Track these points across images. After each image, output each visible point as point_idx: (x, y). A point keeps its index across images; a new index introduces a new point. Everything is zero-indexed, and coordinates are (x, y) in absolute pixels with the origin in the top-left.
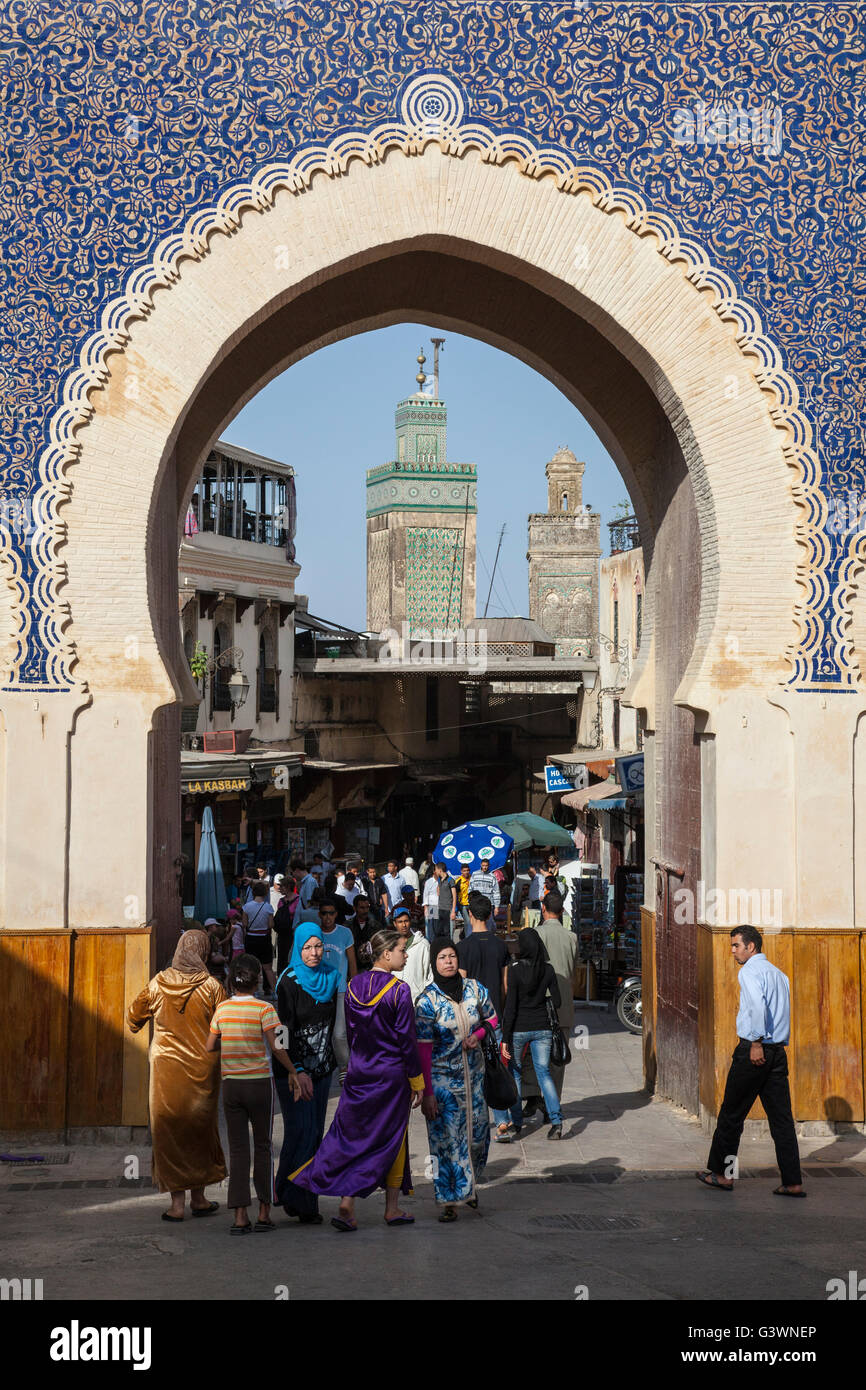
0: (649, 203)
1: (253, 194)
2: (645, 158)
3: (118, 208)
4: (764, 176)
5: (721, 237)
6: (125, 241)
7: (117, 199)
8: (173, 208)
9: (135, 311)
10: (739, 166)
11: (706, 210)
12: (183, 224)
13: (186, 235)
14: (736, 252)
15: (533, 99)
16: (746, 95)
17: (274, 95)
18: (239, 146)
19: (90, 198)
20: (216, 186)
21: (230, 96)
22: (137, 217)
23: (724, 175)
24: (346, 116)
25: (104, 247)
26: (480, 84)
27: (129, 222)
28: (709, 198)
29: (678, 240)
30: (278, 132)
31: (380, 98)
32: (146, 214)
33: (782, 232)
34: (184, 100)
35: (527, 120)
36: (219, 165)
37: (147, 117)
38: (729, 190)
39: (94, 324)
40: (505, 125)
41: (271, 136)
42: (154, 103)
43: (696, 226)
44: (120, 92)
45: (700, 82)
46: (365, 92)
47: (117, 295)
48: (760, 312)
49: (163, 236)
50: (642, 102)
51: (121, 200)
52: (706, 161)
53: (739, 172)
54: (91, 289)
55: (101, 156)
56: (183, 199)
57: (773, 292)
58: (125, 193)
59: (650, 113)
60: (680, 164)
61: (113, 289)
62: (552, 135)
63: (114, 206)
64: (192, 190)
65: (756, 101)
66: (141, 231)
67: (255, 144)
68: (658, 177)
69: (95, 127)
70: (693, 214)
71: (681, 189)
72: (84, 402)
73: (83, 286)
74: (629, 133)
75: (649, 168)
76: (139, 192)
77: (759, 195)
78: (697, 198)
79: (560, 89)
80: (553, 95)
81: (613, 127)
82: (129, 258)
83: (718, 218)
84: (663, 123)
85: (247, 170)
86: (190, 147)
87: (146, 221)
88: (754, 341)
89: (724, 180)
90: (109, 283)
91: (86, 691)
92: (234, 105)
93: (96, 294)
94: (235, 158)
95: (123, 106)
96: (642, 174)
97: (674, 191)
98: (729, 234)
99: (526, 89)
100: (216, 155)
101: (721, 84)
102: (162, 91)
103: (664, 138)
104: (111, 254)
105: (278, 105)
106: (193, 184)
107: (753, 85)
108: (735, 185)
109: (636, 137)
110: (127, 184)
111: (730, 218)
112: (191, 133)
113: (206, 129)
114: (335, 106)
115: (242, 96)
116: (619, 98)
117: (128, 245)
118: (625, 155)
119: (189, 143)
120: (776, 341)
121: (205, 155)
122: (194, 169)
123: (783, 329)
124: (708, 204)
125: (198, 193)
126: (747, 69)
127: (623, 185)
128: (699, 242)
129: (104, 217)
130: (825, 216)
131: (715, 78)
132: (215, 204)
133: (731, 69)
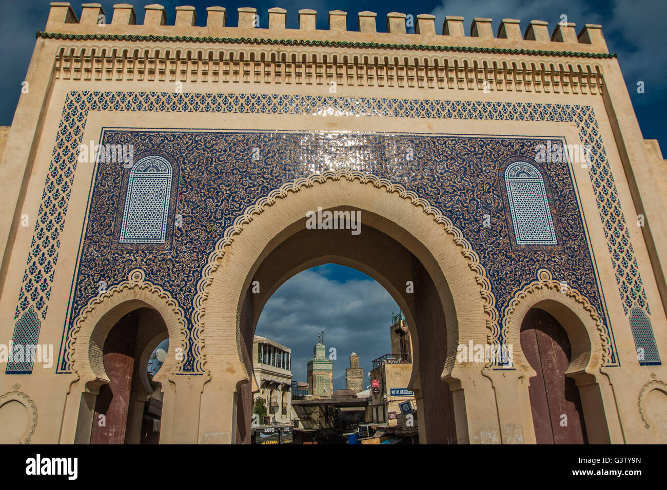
0: (419, 195)
1: (281, 192)
2: (416, 182)
3: (232, 197)
4: (457, 188)
5: (445, 206)
8: (252, 197)
9: (237, 231)
10: (448, 184)
11: (438, 198)
12: (255, 202)
13: (256, 206)
14: (450, 211)
16: (447, 164)
18: (276, 177)
19: (223, 194)
20: (268, 190)
21: (273, 163)
22: (239, 200)
25: (227, 210)
27: (236, 201)
28: (439, 194)
29: (430, 207)
30: (290, 173)
32: (243, 199)
33: (465, 205)
34: (258, 164)
35: (375, 170)
36: (269, 183)
37: (245, 169)
38: (445, 192)
39: (222, 235)
41: (287, 174)
42: (247, 165)
43: (436, 203)
44: (236, 162)
45: (431, 160)
47: (231, 225)
48: (461, 231)
49: (248, 206)
50: (413, 165)
51: (234, 195)
52: (437, 183)
54: (221, 224)
55: (228, 181)
56: (256, 194)
57: (465, 224)
58: (236, 192)
59: (416, 168)
60: (428, 183)
62: (384, 174)
65: (451, 165)
66: (240, 204)
67: (282, 177)
68: (420, 188)
69: (227, 173)
70: (434, 199)
72: (216, 262)
73: (219, 223)
74: (410, 174)
75: (418, 184)
76: (241, 192)
77: (455, 193)
78: (435, 194)
79: (386, 161)
81: (404, 172)
82: (236, 213)
83: (443, 200)
84: (421, 171)
85: (278, 185)
86: (259, 178)
88: (461, 240)
89: (443, 188)
90: (228, 222)
91: (209, 375)
92: (275, 165)
93: (223, 225)
94: (274, 181)
95: (237, 166)
96: (416, 186)
97: (427, 192)
98: (447, 205)
100: (268, 180)
101: (439, 160)
102: (251, 161)
104: (229, 212)
106: (260, 189)
107: (449, 161)
110: (236, 190)
111: (447, 200)
112: (259, 174)
113: (265, 172)
115: (278, 162)
117: (235, 209)
118: (409, 181)
120: (469, 241)
121: (264, 180)
122: (260, 185)
123: (470, 236)
125: (261, 192)
126: (446, 156)
127: (409, 189)
128: (438, 208)
129: (228, 200)
130: (479, 200)
131: (436, 158)
132: (267, 195)
133: (441, 156)
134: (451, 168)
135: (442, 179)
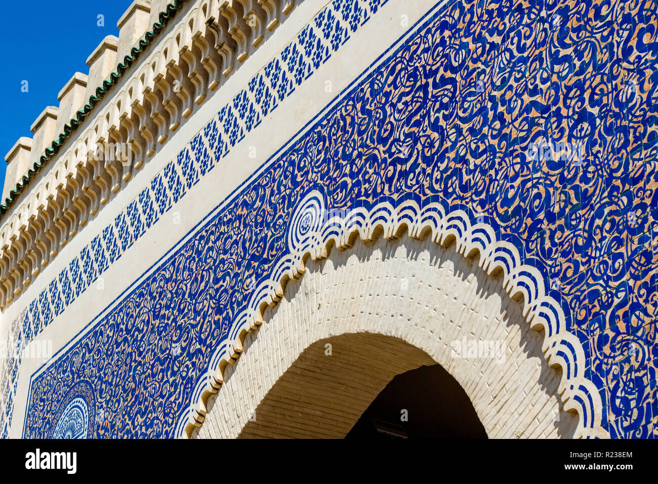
0: (446, 206)
1: (208, 380)
2: (443, 161)
15: (368, 164)
16: (519, 34)
17: (225, 284)
18: (205, 342)
20: (192, 387)
21: (205, 303)
23: (504, 131)
24: (259, 271)
26: (335, 179)
28: (493, 165)
29: (469, 230)
30: (225, 314)
31: (278, 240)
34: (185, 324)
35: (363, 188)
37: (167, 352)
38: (510, 144)
40: (349, 204)
41: (221, 321)
42: (172, 338)
43: (483, 204)
44: (158, 341)
45: (483, 52)
46: (270, 242)
48: (541, 269)
50: (441, 106)
52: (490, 127)
53: (516, 119)
55: (145, 400)
56: (176, 409)
59: (447, 113)
60: (470, 146)
62: (379, 190)
64: (180, 400)
65: (528, 33)
67: (213, 334)
69: (145, 378)
70: (481, 193)
71: (470, 172)
74: (431, 145)
75: (447, 169)
76: (158, 418)
77: (535, 130)
78: (484, 172)
80: (380, 151)
81: (421, 150)
83: (501, 182)
84: (457, 115)
85: (207, 360)
86: (183, 362)
89: (504, 136)
92: (206, 308)
94: (202, 354)
96: (441, 179)
97: (466, 179)
98: (510, 194)
99: (363, 159)
101: (500, 40)
102: (176, 324)
103: (458, 129)
105: (226, 291)
106: (182, 392)
107: (525, 20)
108: (514, 135)
109: (437, 144)
110: (153, 415)
111: (511, 174)
114: (255, 267)
115: (211, 298)
116: (424, 117)
124: (492, 172)
127: (428, 201)
130: (595, 111)
131: (494, 38)
132: (189, 405)
133: (507, 19)
134: (529, 43)
135: (503, 103)
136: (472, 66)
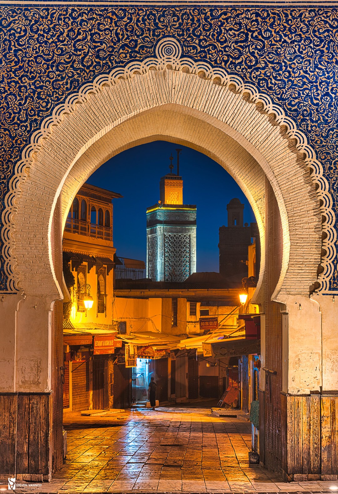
0: (259, 90)
1: (94, 87)
2: (257, 71)
3: (38, 94)
4: (307, 78)
5: (290, 104)
6: (41, 107)
7: (38, 90)
8: (60, 93)
10: (297, 75)
11: (283, 93)
12: (64, 100)
13: (66, 105)
14: (295, 110)
15: (211, 47)
16: (299, 46)
17: (103, 47)
18: (88, 67)
19: (27, 90)
20: (78, 84)
21: (84, 47)
22: (46, 97)
23: (290, 78)
24: (133, 55)
26: (188, 41)
27: (42, 99)
28: (284, 88)
29: (271, 105)
30: (104, 62)
31: (147, 47)
32: (49, 96)
33: (315, 102)
34: (66, 49)
35: (208, 56)
36: (80, 75)
37: (50, 56)
38: (293, 85)
39: (28, 141)
40: (199, 58)
41: (101, 63)
42: (53, 51)
43: (279, 99)
44: (39, 47)
45: (280, 40)
46: (140, 45)
47: (37, 129)
48: (306, 135)
49: (57, 105)
50: (256, 48)
51: (39, 90)
52: (283, 72)
53: (297, 77)
54: (26, 127)
55: (31, 73)
56: (65, 90)
57: (312, 127)
58: (41, 87)
59: (259, 53)
60: (272, 74)
61: (36, 127)
62: (218, 62)
63: (36, 93)
64: (69, 86)
65: (304, 48)
66: (47, 103)
67: (95, 67)
68: (263, 79)
69: (29, 61)
70: (278, 95)
71: (272, 84)
73: (23, 126)
74: (251, 61)
75: (259, 76)
76: (47, 87)
77: (305, 86)
78: (279, 88)
79: (222, 43)
80: (219, 46)
81: (244, 59)
82: (42, 114)
83: (288, 96)
84: (265, 57)
85: (91, 77)
86: (68, 68)
87: (49, 99)
88: (304, 147)
89: (290, 80)
90: (34, 124)
91: (24, 294)
92: (86, 51)
93: (28, 129)
94: (86, 72)
95: (41, 52)
96: (256, 78)
97: (270, 85)
98: (293, 103)
99: (208, 43)
101: (289, 41)
102: (57, 46)
103: (266, 63)
104: (35, 113)
105: (104, 51)
106: (69, 83)
107: (302, 42)
108: (295, 83)
109: (254, 63)
110: (42, 84)
111: (293, 96)
112: (68, 63)
113: (75, 61)
114: (128, 51)
115: (90, 47)
116: (246, 47)
117: (42, 109)
118: (249, 70)
119: (68, 66)
120: (313, 147)
121: (74, 72)
122: (69, 77)
123: (316, 142)
124: (284, 90)
125: (71, 87)
126: (300, 35)
127: (248, 82)
128: (280, 106)
129: (32, 97)
131: (286, 38)
132: (78, 92)
133: (293, 35)
134: (304, 52)
135: (291, 67)
136: (273, 42)
